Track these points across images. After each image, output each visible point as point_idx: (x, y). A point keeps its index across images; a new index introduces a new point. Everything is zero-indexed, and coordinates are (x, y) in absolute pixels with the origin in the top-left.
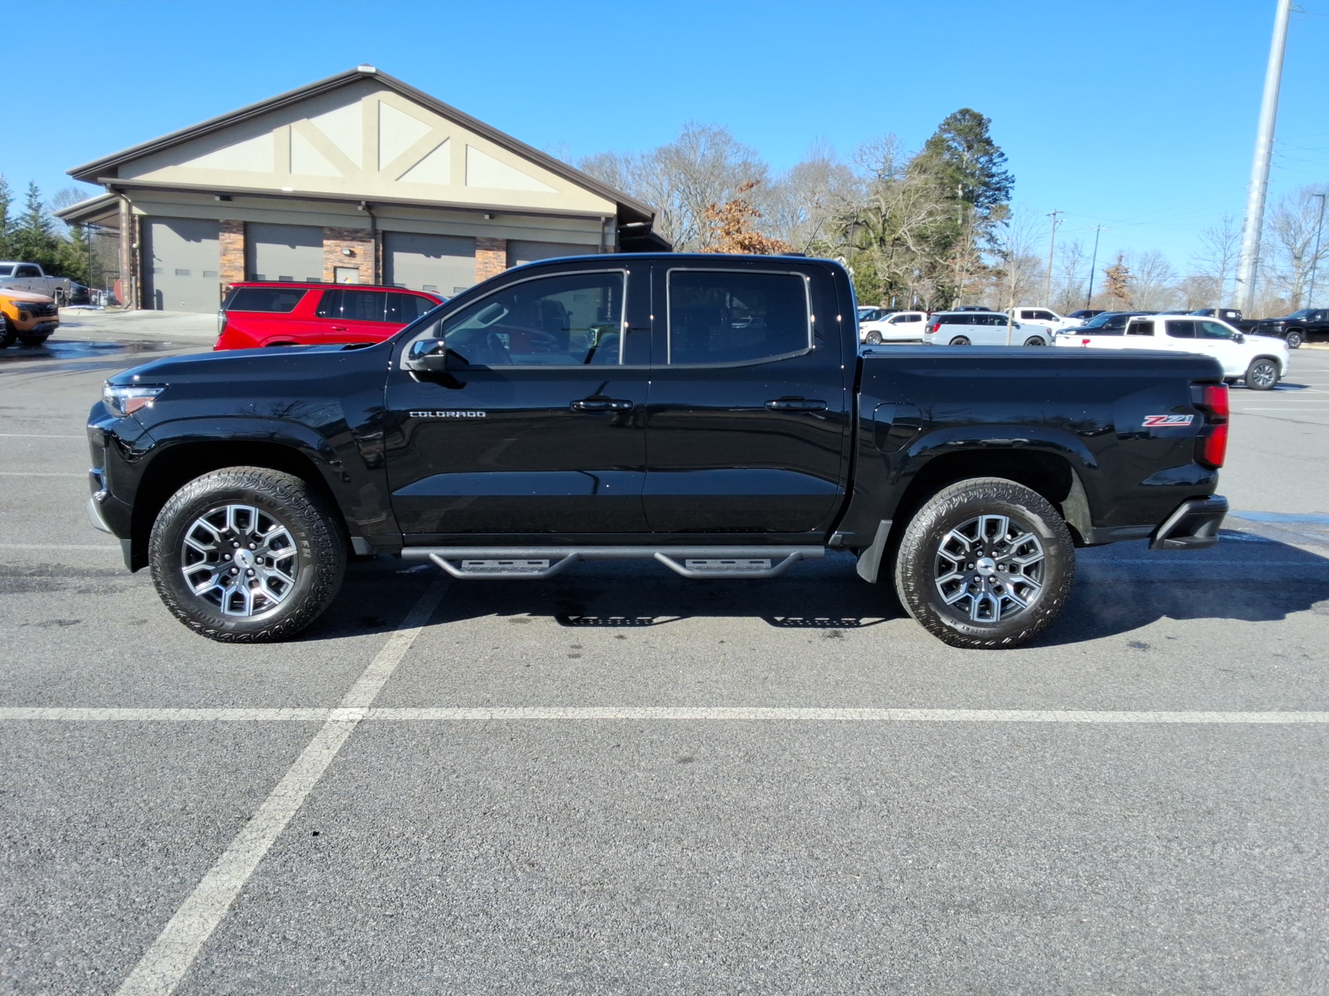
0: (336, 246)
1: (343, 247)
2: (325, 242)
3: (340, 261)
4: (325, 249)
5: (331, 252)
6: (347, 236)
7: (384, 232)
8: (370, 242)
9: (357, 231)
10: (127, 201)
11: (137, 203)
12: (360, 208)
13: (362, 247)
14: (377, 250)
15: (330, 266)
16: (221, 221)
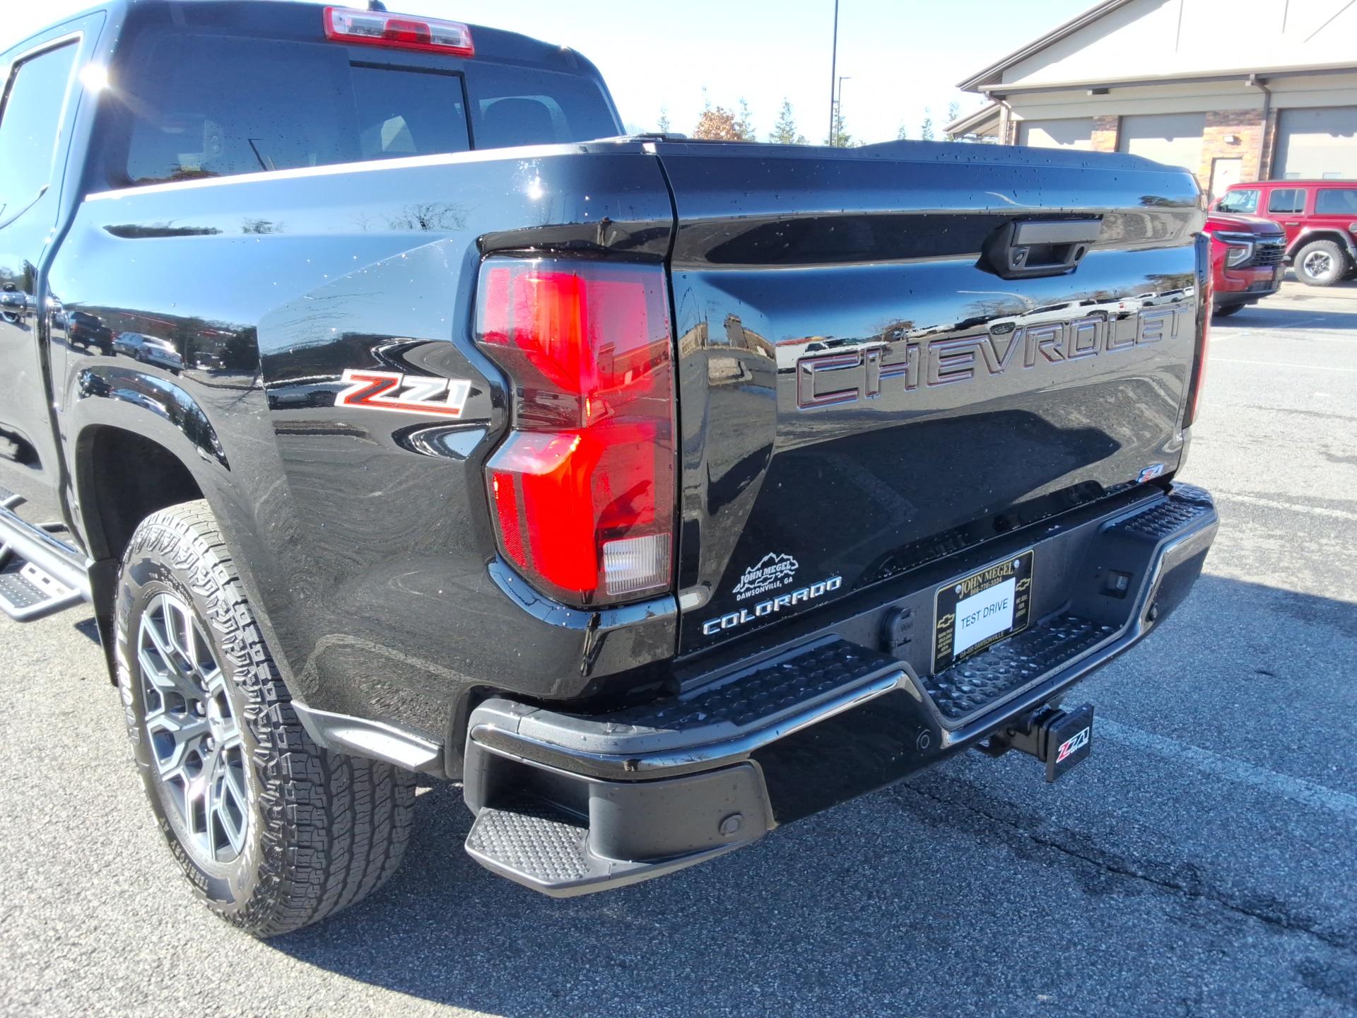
0: (1219, 133)
1: (1227, 133)
2: (1206, 130)
3: (1221, 151)
4: (1205, 138)
5: (1211, 141)
6: (1233, 120)
7: (1281, 111)
8: (1260, 124)
9: (1246, 113)
10: (1007, 107)
11: (1016, 108)
12: (1248, 83)
13: (1250, 132)
14: (1267, 133)
15: (1209, 158)
16: (1095, 118)
